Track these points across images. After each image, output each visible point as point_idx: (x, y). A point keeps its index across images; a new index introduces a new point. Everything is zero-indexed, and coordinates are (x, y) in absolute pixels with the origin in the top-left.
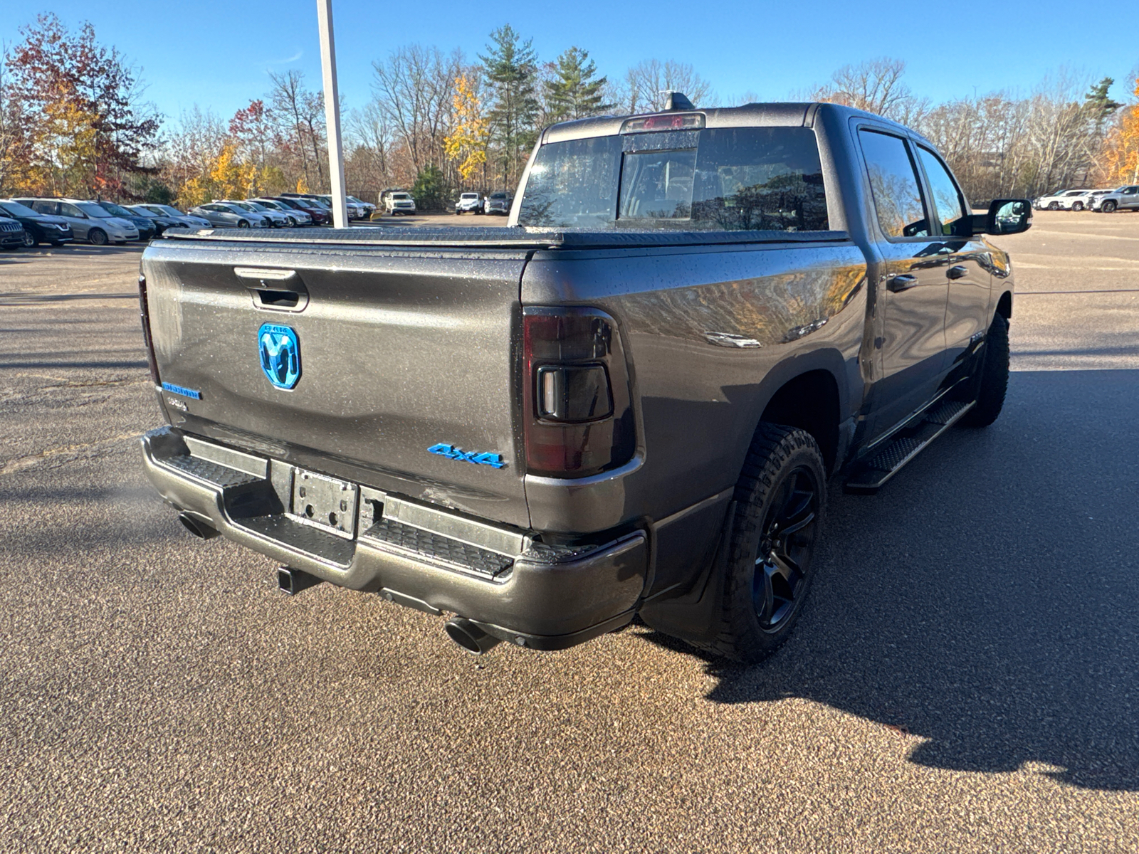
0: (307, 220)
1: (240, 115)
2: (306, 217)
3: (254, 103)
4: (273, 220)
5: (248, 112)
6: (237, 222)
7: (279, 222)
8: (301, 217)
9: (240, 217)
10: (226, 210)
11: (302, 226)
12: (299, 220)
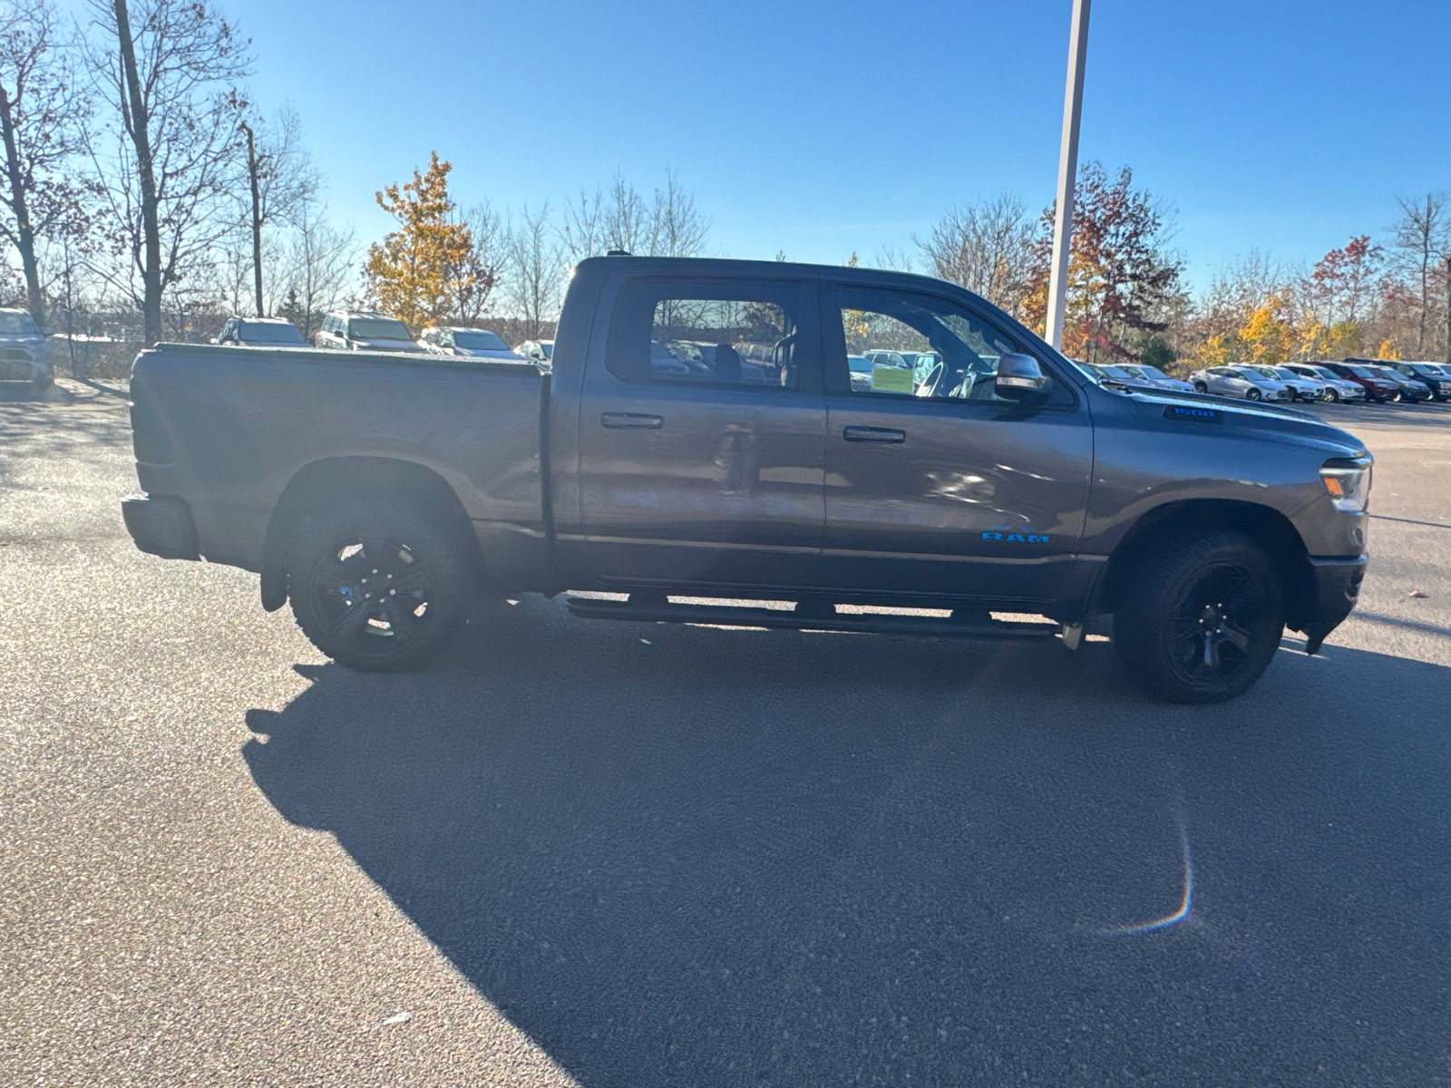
0: (1356, 394)
1: (1333, 257)
2: (1356, 390)
3: (1357, 241)
4: (1299, 391)
5: (1345, 252)
6: (1246, 391)
7: (1307, 394)
8: (1347, 388)
9: (1252, 385)
10: (1237, 375)
11: (1348, 402)
12: (1343, 394)
